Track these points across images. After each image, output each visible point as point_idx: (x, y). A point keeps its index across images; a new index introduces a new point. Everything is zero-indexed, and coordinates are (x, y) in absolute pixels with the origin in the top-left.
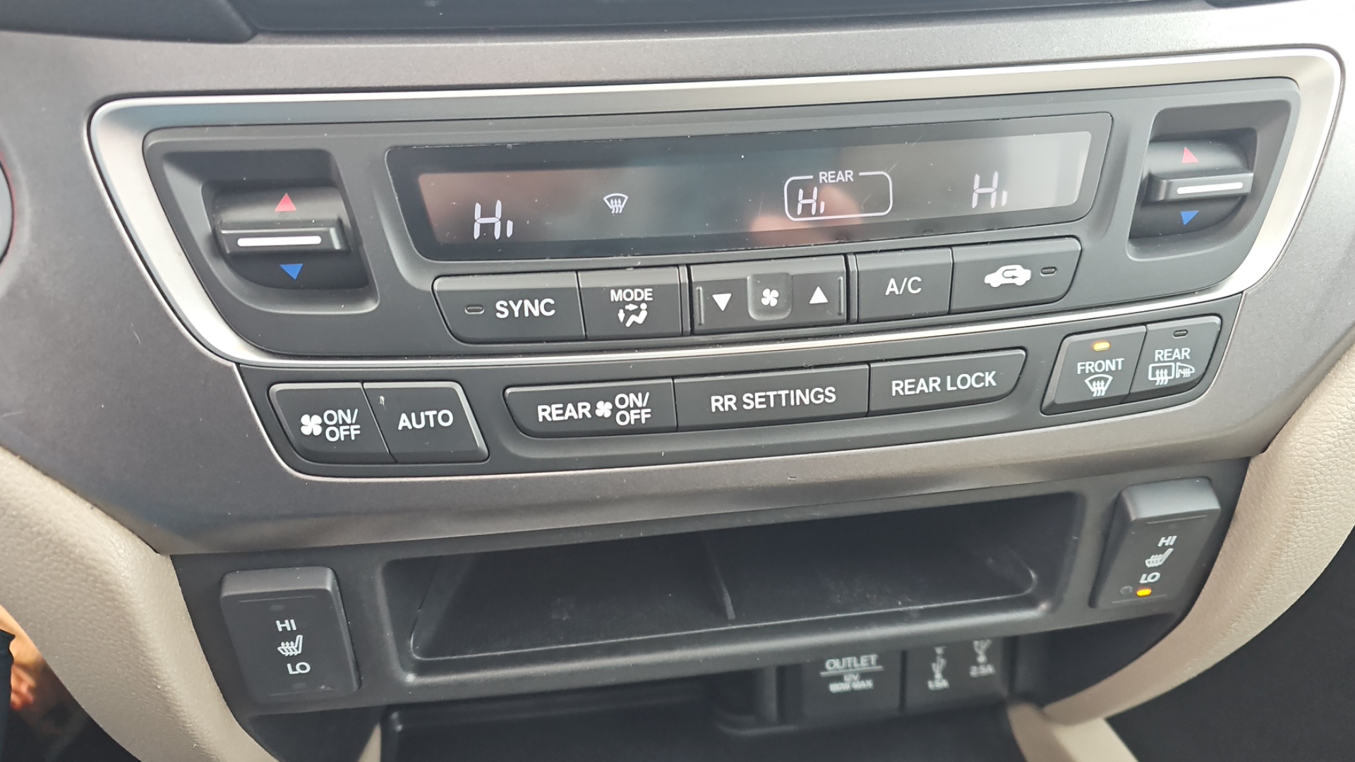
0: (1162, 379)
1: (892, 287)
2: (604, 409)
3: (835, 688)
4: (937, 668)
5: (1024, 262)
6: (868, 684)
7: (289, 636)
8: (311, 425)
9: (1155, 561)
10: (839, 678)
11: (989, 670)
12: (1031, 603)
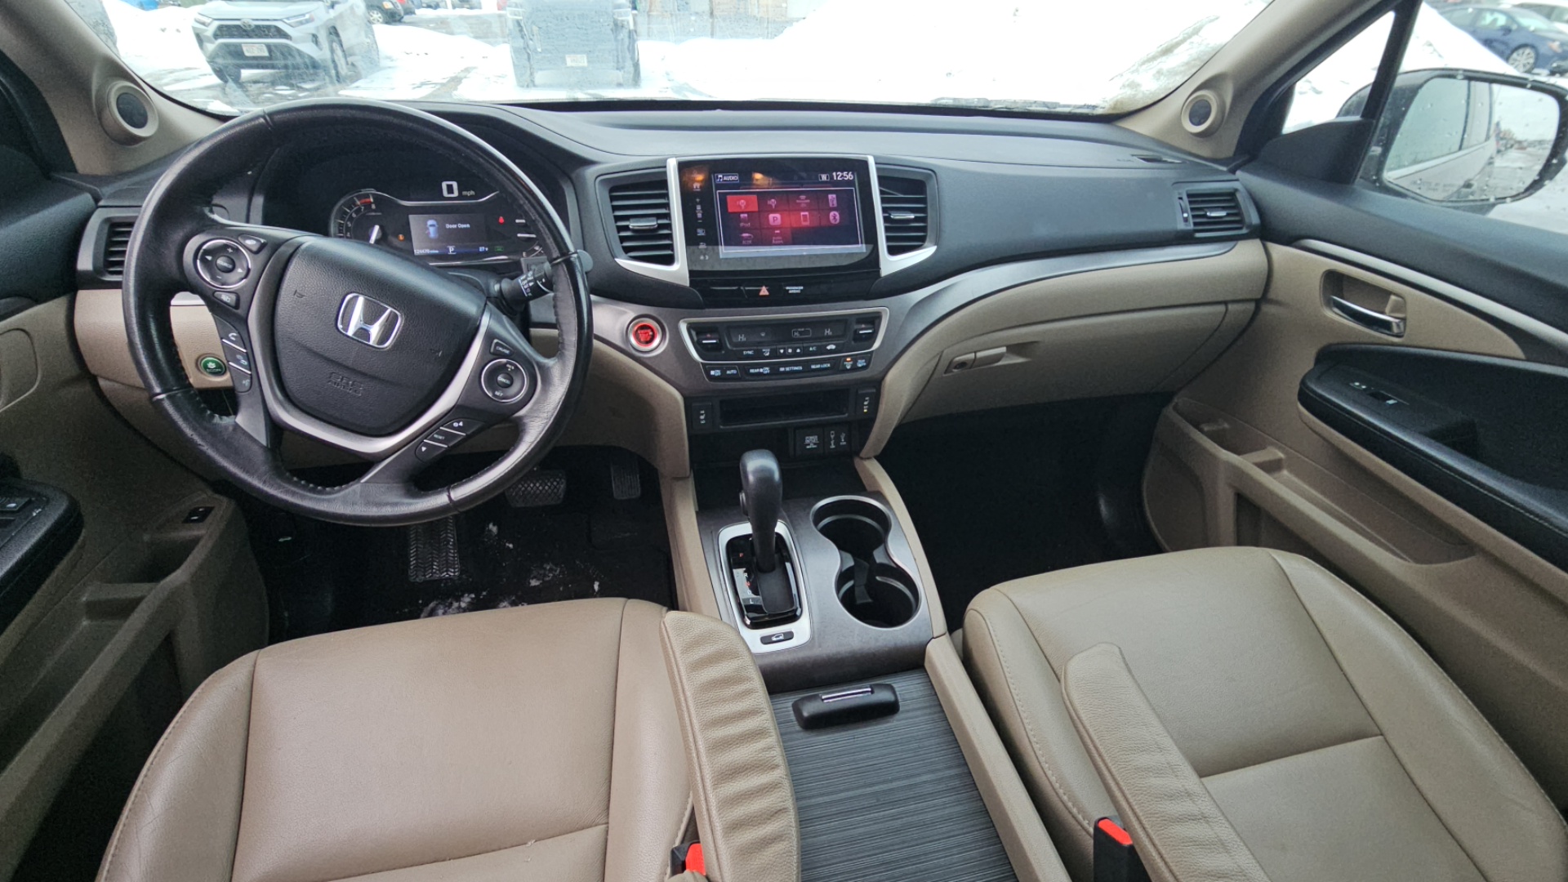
0: (860, 365)
1: (811, 349)
2: (761, 370)
3: (808, 447)
4: (832, 442)
5: (834, 344)
6: (815, 446)
7: (702, 414)
8: (712, 373)
9: (866, 403)
10: (809, 445)
11: (845, 443)
12: (844, 414)
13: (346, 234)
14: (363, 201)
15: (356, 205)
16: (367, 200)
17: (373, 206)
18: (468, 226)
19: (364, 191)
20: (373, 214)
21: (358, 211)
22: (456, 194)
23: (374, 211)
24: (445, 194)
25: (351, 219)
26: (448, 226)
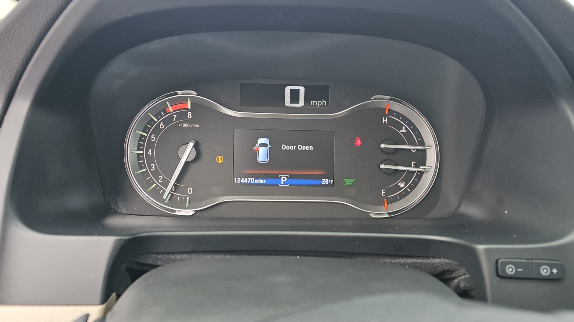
13: (147, 151)
14: (178, 107)
15: (166, 113)
16: (183, 106)
17: (190, 115)
18: (311, 148)
19: (181, 93)
20: (188, 125)
21: (166, 122)
22: (302, 103)
23: (191, 121)
24: (287, 103)
25: (157, 131)
26: (284, 147)
